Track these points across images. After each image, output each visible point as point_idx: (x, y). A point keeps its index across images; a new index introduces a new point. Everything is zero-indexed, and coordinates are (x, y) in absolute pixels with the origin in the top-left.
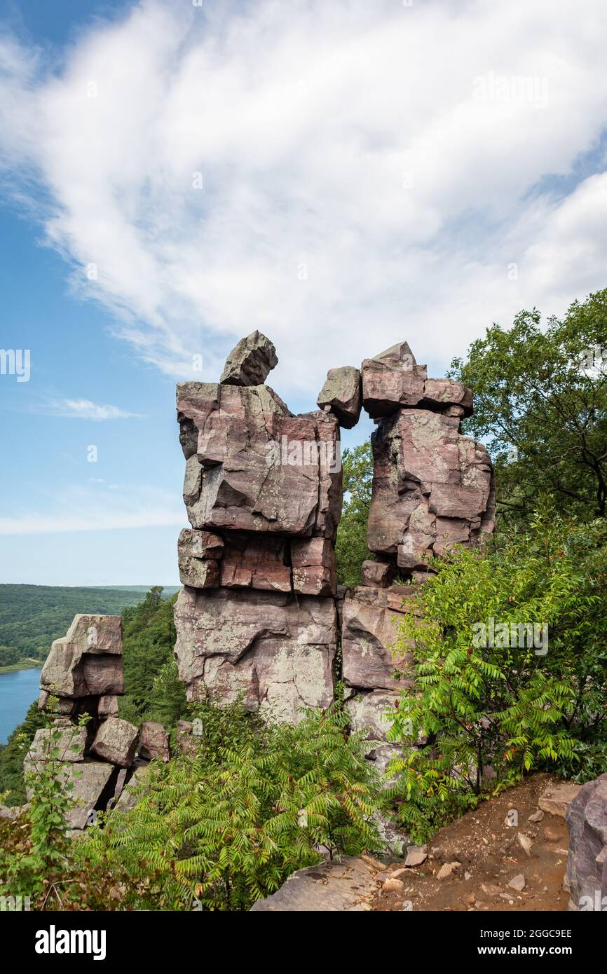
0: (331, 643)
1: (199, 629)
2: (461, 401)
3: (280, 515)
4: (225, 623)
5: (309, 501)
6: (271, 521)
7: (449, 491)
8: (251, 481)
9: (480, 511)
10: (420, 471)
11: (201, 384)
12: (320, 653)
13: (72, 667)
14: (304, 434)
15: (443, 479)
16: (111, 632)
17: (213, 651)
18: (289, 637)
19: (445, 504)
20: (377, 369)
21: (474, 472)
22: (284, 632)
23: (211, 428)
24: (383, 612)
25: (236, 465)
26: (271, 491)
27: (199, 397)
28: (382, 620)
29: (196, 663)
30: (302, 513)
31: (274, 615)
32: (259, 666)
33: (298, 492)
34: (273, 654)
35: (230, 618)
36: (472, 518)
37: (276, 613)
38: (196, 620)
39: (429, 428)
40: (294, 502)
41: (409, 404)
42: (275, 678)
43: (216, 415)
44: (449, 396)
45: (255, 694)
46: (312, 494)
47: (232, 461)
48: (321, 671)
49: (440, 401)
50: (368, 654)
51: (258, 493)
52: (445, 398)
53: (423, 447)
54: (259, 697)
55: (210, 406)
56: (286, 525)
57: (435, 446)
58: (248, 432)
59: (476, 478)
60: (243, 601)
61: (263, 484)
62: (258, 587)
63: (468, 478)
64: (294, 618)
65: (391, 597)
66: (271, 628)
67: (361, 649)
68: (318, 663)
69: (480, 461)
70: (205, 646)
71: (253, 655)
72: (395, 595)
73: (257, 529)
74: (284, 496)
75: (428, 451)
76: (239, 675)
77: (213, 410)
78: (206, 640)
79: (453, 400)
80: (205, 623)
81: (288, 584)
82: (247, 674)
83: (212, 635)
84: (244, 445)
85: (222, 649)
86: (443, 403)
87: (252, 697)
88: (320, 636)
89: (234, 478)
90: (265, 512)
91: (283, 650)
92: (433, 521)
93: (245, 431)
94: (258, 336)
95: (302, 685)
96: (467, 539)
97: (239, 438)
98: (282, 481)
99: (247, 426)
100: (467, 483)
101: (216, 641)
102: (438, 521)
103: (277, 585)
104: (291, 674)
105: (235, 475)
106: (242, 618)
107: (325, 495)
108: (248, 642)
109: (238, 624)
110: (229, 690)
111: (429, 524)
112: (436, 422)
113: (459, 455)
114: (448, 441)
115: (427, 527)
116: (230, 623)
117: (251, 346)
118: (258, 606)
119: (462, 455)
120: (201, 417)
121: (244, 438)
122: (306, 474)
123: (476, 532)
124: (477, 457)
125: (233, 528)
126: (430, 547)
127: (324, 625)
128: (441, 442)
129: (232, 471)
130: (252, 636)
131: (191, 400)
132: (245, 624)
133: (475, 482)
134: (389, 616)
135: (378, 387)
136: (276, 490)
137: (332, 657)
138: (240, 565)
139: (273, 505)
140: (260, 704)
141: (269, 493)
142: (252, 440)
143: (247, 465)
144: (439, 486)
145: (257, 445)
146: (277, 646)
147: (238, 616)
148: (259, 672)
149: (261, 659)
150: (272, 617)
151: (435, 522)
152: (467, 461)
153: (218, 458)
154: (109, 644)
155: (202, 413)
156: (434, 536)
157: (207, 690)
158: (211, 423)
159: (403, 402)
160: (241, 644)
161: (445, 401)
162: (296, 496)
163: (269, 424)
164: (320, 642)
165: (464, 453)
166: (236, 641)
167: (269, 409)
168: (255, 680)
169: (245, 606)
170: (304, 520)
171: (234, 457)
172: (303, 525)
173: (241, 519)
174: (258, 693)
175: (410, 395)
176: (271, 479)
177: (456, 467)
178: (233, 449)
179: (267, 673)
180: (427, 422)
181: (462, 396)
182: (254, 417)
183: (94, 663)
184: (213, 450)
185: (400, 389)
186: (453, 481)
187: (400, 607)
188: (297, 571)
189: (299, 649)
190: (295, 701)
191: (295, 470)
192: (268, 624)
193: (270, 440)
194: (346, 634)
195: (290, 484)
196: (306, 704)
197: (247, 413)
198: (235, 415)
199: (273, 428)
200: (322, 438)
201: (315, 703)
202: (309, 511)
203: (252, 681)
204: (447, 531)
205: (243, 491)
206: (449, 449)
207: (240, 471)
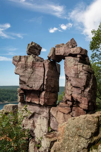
0: (48, 117)
2: (80, 53)
3: (33, 86)
5: (41, 82)
6: (31, 87)
7: (75, 79)
8: (26, 78)
9: (84, 85)
10: (68, 74)
11: (17, 56)
12: (46, 119)
14: (41, 65)
15: (73, 76)
16: (10, 109)
18: (40, 114)
19: (74, 83)
20: (58, 47)
21: (81, 74)
22: (39, 113)
23: (18, 66)
24: (57, 111)
26: (31, 80)
27: (16, 59)
28: (57, 114)
30: (39, 85)
31: (37, 109)
32: (35, 120)
33: (38, 80)
34: (37, 118)
36: (81, 87)
40: (37, 83)
42: (38, 123)
43: (19, 63)
46: (42, 80)
48: (46, 124)
49: (73, 53)
50: (55, 122)
51: (27, 81)
53: (69, 67)
54: (34, 127)
56: (34, 88)
57: (72, 67)
58: (26, 66)
59: (82, 75)
60: (31, 105)
61: (29, 79)
62: (33, 102)
63: (80, 76)
64: (41, 110)
65: (60, 108)
67: (54, 120)
68: (45, 122)
69: (84, 70)
71: (33, 117)
72: (60, 107)
73: (28, 89)
74: (34, 81)
76: (30, 122)
77: (19, 62)
79: (77, 53)
81: (38, 102)
82: (32, 122)
84: (24, 70)
86: (74, 54)
87: (32, 127)
88: (46, 115)
89: (22, 78)
90: (29, 85)
91: (39, 117)
94: (32, 43)
95: (42, 126)
96: (81, 93)
97: (23, 68)
98: (34, 78)
99: (25, 65)
100: (80, 77)
102: (73, 88)
103: (36, 102)
104: (40, 123)
107: (45, 81)
108: (31, 115)
110: (27, 125)
111: (71, 88)
112: (72, 60)
113: (77, 69)
114: (75, 65)
115: (70, 89)
117: (30, 45)
118: (34, 106)
120: (16, 64)
121: (25, 68)
122: (40, 76)
123: (83, 91)
124: (83, 69)
125: (23, 89)
126: (71, 95)
127: (46, 113)
128: (73, 65)
129: (21, 76)
130: (32, 113)
133: (82, 77)
134: (59, 113)
135: (58, 52)
137: (48, 121)
138: (29, 97)
139: (31, 84)
140: (34, 129)
142: (27, 68)
143: (25, 74)
144: (72, 78)
146: (38, 116)
147: (30, 108)
148: (34, 121)
149: (35, 119)
151: (72, 88)
152: (80, 70)
153: (18, 73)
154: (10, 111)
155: (16, 63)
156: (72, 92)
157: (23, 124)
159: (65, 55)
162: (37, 81)
163: (31, 64)
164: (45, 117)
165: (79, 68)
167: (31, 60)
169: (31, 106)
170: (39, 87)
171: (22, 73)
172: (39, 88)
173: (25, 87)
174: (34, 126)
175: (66, 53)
176: (31, 77)
177: (77, 72)
178: (22, 70)
179: (36, 122)
180: (70, 60)
181: (80, 51)
182: (28, 63)
184: (17, 71)
185: (64, 51)
186: (76, 76)
187: (61, 111)
188: (40, 99)
189: (42, 118)
190: (40, 130)
191: (38, 75)
192: (36, 111)
193: (31, 68)
194: (51, 115)
195: (36, 78)
196: (42, 131)
197: (25, 62)
198: (23, 63)
199: (32, 65)
200: (45, 66)
201: (44, 131)
202: (41, 85)
203: (33, 123)
204: (75, 91)
205: (24, 81)
206: (75, 67)
207: (23, 76)
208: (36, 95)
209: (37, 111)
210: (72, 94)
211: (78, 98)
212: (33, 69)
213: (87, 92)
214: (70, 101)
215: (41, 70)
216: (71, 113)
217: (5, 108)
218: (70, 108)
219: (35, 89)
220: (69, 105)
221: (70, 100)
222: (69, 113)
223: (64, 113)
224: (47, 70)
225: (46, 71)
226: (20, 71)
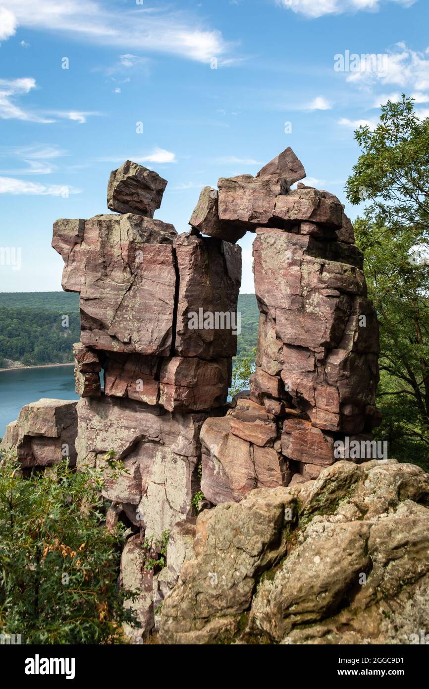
0: (192, 456)
1: (92, 428)
2: (311, 217)
3: (132, 338)
4: (111, 425)
5: (164, 324)
6: (125, 343)
7: (291, 317)
8: (105, 308)
9: (323, 340)
10: (266, 295)
11: (68, 221)
12: (184, 463)
13: (17, 445)
14: (162, 258)
15: (286, 304)
16: (46, 420)
17: (100, 449)
18: (163, 444)
19: (289, 332)
20: (230, 188)
21: (316, 298)
22: (157, 439)
23: (74, 261)
24: (227, 436)
25: (93, 293)
26: (125, 316)
27: (66, 232)
28: (225, 444)
29: (89, 457)
30: (156, 335)
31: (151, 423)
32: (142, 466)
33: (152, 316)
34: (152, 457)
35: (115, 422)
36: (314, 348)
37: (152, 421)
38: (90, 420)
39: (276, 248)
40: (148, 325)
41: (261, 222)
42: (153, 478)
43: (77, 248)
44: (296, 212)
45: (137, 489)
46: (167, 317)
47: (89, 290)
48: (185, 481)
49: (286, 218)
50: (219, 473)
51: (112, 319)
52: (293, 216)
53: (269, 269)
54: (141, 492)
55: (73, 240)
56: (139, 348)
57: (280, 269)
58: (104, 262)
59: (318, 304)
60: (126, 408)
61: (117, 310)
62: (133, 398)
63: (310, 304)
64: (167, 427)
65: (234, 423)
66: (147, 435)
67: (214, 466)
68: (182, 473)
69: (324, 286)
70: (94, 444)
71: (137, 455)
72: (237, 421)
73: (115, 350)
74: (138, 320)
75: (274, 273)
77: (76, 244)
78: (96, 438)
79: (300, 217)
80: (97, 424)
81: (155, 398)
82: (130, 471)
83: (101, 434)
84: (99, 275)
85: (107, 448)
86: (289, 220)
87: (134, 491)
88: (184, 448)
89: (91, 305)
90: (119, 335)
91: (159, 455)
92: (280, 347)
93: (100, 261)
94: (128, 166)
95: (170, 490)
96: (312, 369)
97: (95, 269)
98: (137, 306)
99: (103, 256)
100: (309, 309)
101: (103, 440)
102: (285, 348)
103: (145, 399)
104: (163, 477)
105: (91, 302)
106: (125, 423)
107: (180, 318)
108: (128, 445)
109: (121, 428)
110: (115, 483)
111: (276, 350)
112: (282, 242)
113: (301, 278)
114: (293, 263)
115: (274, 353)
116: (115, 426)
117: (120, 177)
118: (138, 413)
119: (304, 279)
120: (66, 250)
121: (99, 268)
122: (163, 298)
123: (323, 362)
124: (321, 281)
125: (97, 348)
126: (278, 373)
127: (186, 439)
128: (285, 265)
129: (88, 300)
130: (131, 440)
131: (60, 236)
132: (127, 428)
133: (317, 309)
134: (232, 441)
135: (230, 207)
136: (130, 315)
137: (192, 469)
138: (120, 377)
139: (126, 329)
140: (141, 498)
141: (123, 318)
142: (108, 269)
143: (102, 293)
144: (283, 311)
145: (113, 273)
146: (154, 450)
147: (122, 420)
148: (141, 471)
149: (143, 460)
150: (149, 424)
151: (281, 348)
152: (308, 285)
153: (76, 288)
154: (44, 430)
155: (68, 247)
156: (282, 363)
158: (74, 256)
159: (255, 221)
160: (122, 445)
161: (292, 218)
162: (150, 320)
163: (125, 253)
164: (182, 453)
165: (305, 276)
166: (119, 443)
167: (126, 238)
168: (138, 476)
169: (128, 412)
170: (157, 343)
171: (91, 286)
172: (155, 348)
173: (103, 342)
174: (139, 487)
175: (261, 213)
176: (125, 304)
177: (298, 292)
178: (90, 279)
179: (148, 472)
180: (275, 243)
181: (311, 211)
182: (112, 247)
183: (37, 442)
184: (73, 281)
185: (250, 207)
186: (296, 306)
187: (241, 434)
188: (161, 387)
189: (170, 457)
190: (163, 503)
191: (152, 295)
192: (145, 431)
193: (125, 268)
194: (203, 450)
195: (146, 308)
196: (171, 508)
197: (103, 245)
198: (92, 247)
199: (129, 256)
200: (179, 261)
201: (178, 509)
202: (163, 333)
203: (135, 478)
204: (294, 360)
205: (98, 317)
206: (293, 272)
207: (95, 299)
208: (147, 371)
209: (152, 431)
210: (280, 371)
211: (304, 387)
212: (132, 274)
213: (336, 366)
214: (274, 398)
215: (166, 274)
216: (277, 445)
217: (27, 417)
218: (273, 425)
219: (144, 351)
220: (269, 411)
221: (275, 393)
222: (271, 442)
223: (251, 444)
224: (187, 278)
225: (183, 279)
226: (83, 279)
